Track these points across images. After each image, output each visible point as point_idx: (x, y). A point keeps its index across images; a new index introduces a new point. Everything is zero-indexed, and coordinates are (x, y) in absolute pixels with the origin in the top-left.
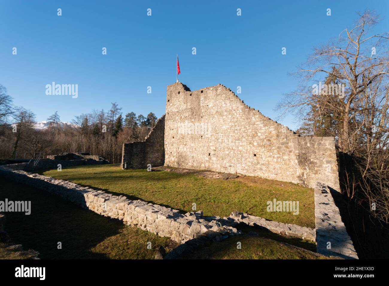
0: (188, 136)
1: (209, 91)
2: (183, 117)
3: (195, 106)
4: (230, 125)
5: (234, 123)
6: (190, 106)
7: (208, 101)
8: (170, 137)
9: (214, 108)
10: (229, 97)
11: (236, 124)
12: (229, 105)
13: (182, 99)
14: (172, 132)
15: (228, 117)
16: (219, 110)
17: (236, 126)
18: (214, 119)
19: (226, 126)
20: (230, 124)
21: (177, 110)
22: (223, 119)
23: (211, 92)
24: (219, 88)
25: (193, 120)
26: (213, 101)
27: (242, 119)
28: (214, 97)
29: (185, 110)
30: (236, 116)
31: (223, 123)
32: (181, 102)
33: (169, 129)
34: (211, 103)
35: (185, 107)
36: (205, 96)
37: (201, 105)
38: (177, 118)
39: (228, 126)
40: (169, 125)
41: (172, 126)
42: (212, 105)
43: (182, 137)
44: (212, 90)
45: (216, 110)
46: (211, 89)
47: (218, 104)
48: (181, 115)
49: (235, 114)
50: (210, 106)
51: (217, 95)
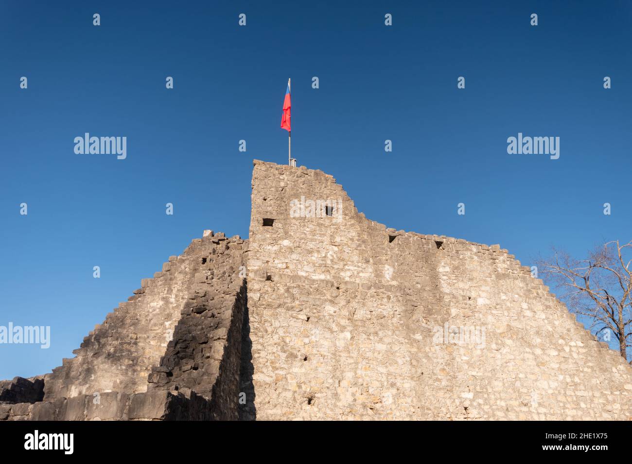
0: (401, 400)
1: (468, 254)
2: (361, 314)
3: (419, 286)
4: (562, 383)
5: (570, 375)
6: (393, 278)
7: (470, 283)
8: (289, 395)
9: (494, 312)
10: (538, 294)
11: (577, 380)
12: (543, 316)
13: (352, 240)
14: (298, 369)
15: (547, 352)
16: (515, 324)
17: (576, 385)
18: (504, 351)
19: (551, 383)
20: (561, 377)
21: (322, 277)
22: (536, 358)
23: (476, 258)
24: (501, 258)
25: (418, 337)
26: (488, 288)
27: (588, 367)
28: (488, 279)
29: (373, 290)
30: (571, 355)
31: (537, 370)
32: (347, 250)
33: (283, 356)
34: (483, 294)
35: (367, 274)
36: (456, 263)
37: (445, 288)
38: (329, 309)
39: (556, 384)
40: (281, 332)
41: (296, 343)
42: (488, 302)
43: (369, 405)
44: (476, 254)
45: (505, 321)
46: (474, 249)
47: (508, 304)
48: (354, 304)
49: (567, 349)
50: (481, 302)
51: (499, 276)
